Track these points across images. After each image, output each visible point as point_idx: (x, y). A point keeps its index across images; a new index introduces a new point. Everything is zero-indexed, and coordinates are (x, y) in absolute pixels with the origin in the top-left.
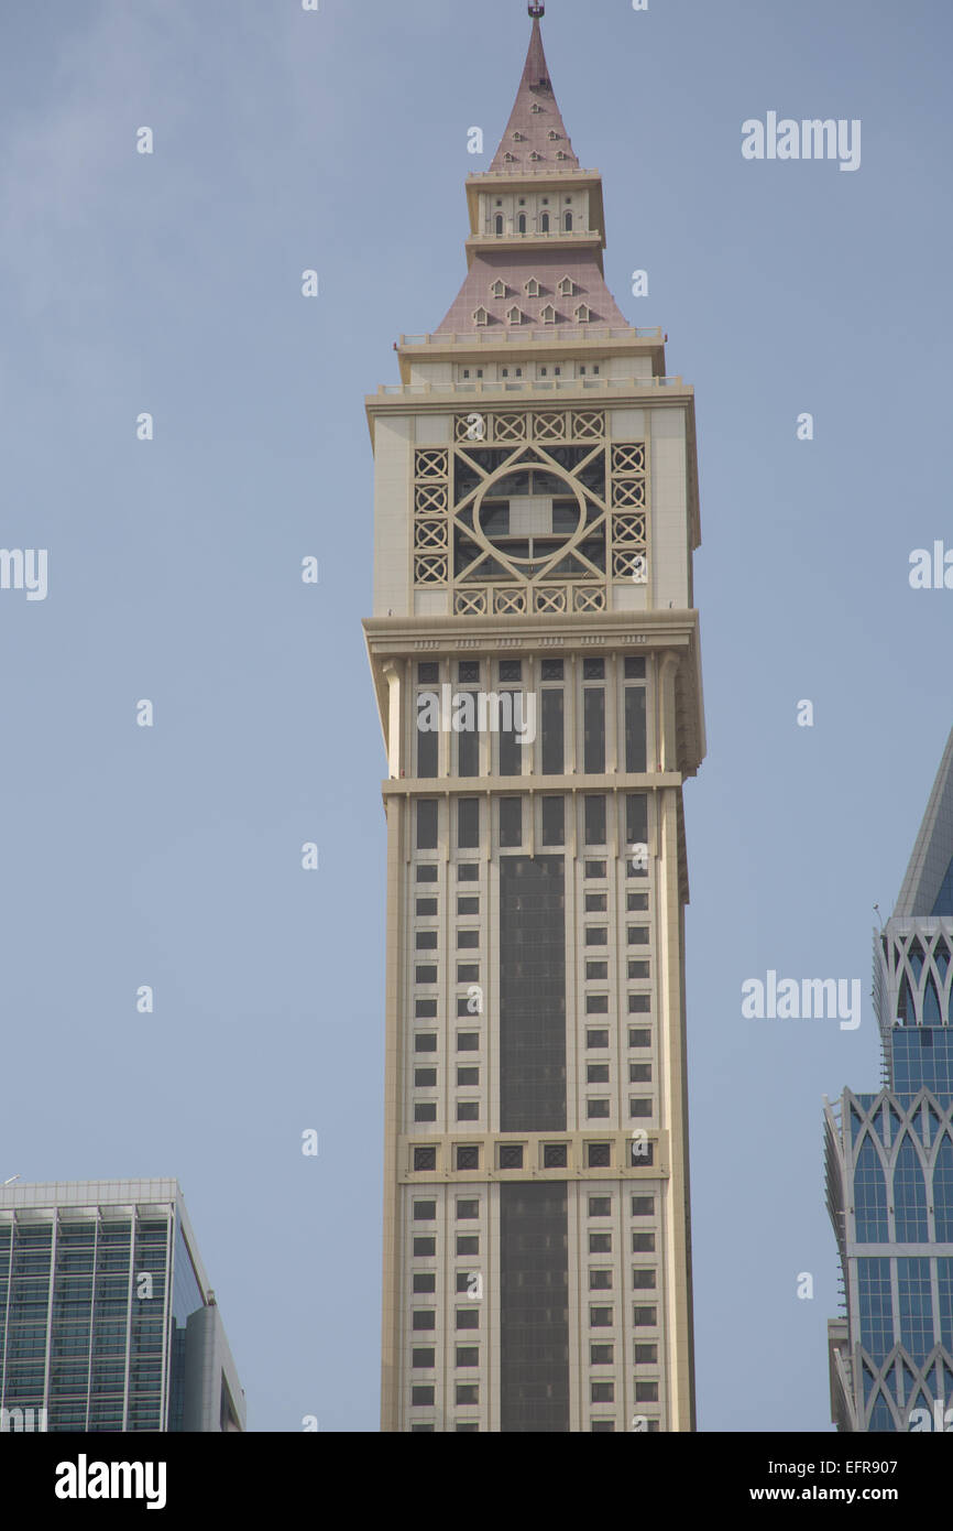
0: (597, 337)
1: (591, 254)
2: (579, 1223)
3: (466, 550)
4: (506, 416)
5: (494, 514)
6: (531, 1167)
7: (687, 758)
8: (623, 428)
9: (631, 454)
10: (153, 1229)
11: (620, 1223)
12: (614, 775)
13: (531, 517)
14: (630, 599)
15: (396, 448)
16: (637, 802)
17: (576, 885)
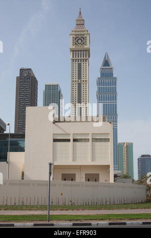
0: (84, 30)
1: (84, 24)
2: (82, 85)
3: (76, 44)
4: (78, 35)
5: (77, 41)
6: (79, 82)
7: (89, 57)
8: (85, 36)
9: (86, 37)
10: (57, 85)
11: (85, 85)
12: (85, 58)
13: (80, 41)
14: (86, 47)
15: (72, 37)
16: (86, 60)
17: (82, 65)
